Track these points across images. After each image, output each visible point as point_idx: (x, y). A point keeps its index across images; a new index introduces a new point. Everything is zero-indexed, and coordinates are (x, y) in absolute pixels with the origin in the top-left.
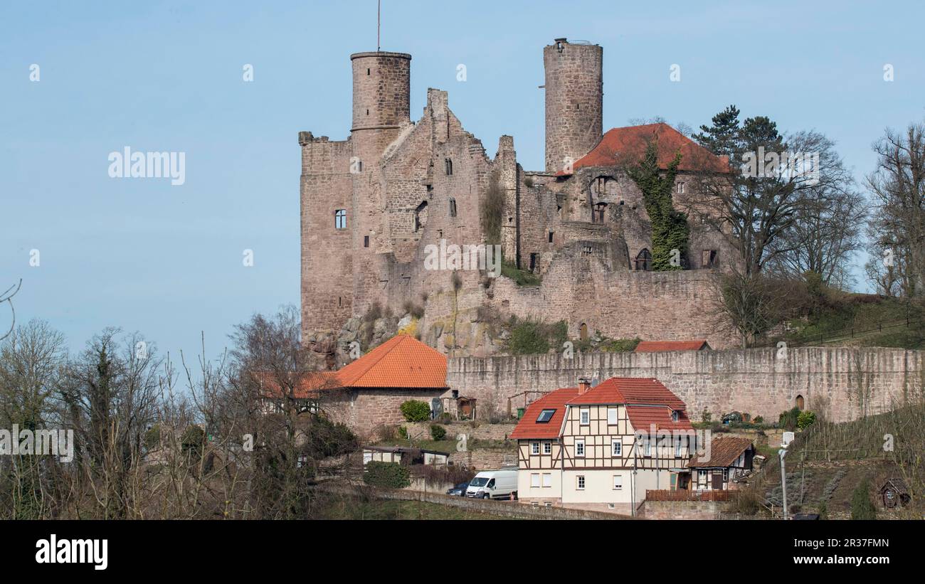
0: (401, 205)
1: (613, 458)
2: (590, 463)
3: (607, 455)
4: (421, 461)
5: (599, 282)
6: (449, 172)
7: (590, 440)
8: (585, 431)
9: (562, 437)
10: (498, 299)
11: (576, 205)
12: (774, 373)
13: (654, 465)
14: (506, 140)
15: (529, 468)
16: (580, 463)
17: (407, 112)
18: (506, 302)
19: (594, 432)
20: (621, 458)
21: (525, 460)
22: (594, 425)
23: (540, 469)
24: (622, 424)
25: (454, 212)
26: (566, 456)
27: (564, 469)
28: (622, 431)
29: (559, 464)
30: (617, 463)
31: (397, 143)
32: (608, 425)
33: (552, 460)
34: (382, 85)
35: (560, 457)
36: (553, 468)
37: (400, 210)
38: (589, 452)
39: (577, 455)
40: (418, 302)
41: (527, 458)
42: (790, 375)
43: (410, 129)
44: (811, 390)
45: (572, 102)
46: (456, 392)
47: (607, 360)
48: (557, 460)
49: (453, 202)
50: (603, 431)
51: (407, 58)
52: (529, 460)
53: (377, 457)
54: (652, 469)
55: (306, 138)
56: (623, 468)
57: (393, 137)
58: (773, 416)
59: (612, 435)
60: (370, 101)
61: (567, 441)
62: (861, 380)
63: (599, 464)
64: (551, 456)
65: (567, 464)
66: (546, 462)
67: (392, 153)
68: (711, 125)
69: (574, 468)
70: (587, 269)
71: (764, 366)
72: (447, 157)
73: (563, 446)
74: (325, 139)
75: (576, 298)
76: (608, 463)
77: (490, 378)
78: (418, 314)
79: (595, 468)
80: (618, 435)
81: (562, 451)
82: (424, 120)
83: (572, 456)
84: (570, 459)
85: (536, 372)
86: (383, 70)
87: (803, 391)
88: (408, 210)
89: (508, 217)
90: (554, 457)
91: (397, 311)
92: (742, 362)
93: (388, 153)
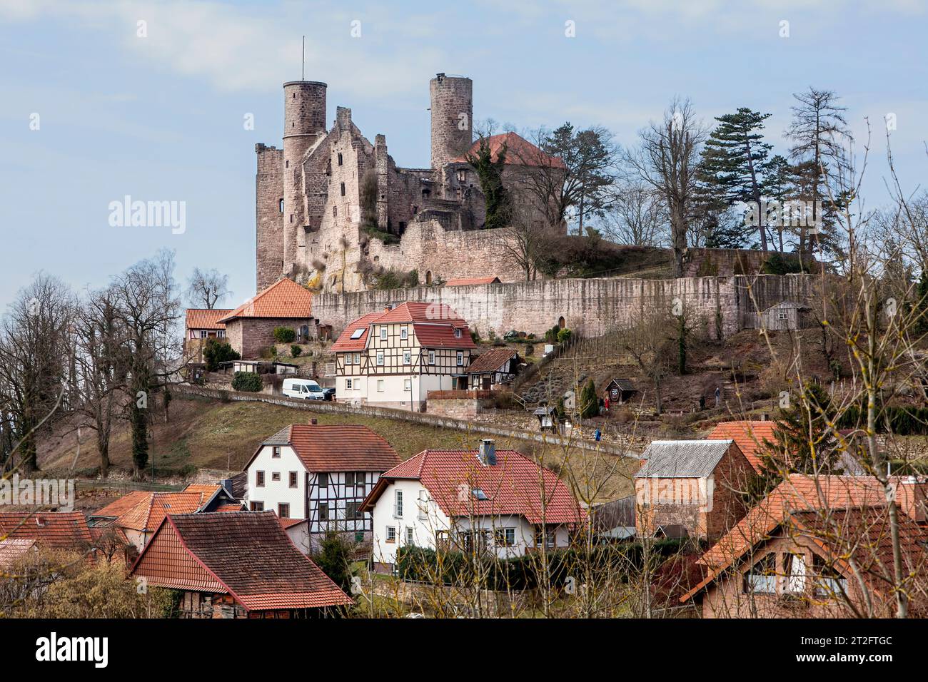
0: (316, 192)
1: (404, 366)
2: (388, 370)
3: (400, 363)
4: (274, 371)
5: (440, 241)
6: (340, 163)
7: (388, 352)
8: (384, 344)
9: (368, 349)
10: (371, 256)
11: (443, 190)
12: (543, 301)
13: (438, 371)
14: (381, 138)
15: (344, 375)
16: (380, 370)
17: (323, 125)
18: (377, 258)
19: (391, 345)
20: (410, 365)
21: (341, 369)
22: (391, 339)
23: (352, 375)
24: (411, 338)
25: (343, 194)
26: (370, 365)
27: (369, 375)
28: (411, 344)
29: (365, 372)
30: (407, 370)
31: (315, 147)
32: (401, 340)
33: (361, 368)
34: (304, 104)
35: (366, 366)
36: (361, 375)
37: (315, 195)
38: (387, 361)
39: (378, 364)
40: (323, 260)
41: (342, 367)
42: (555, 301)
43: (324, 136)
44: (571, 312)
45: (449, 118)
46: (317, 321)
47: (424, 293)
48: (364, 368)
49: (343, 185)
50: (397, 345)
51: (325, 86)
52: (344, 369)
53: (243, 369)
54: (436, 374)
55: (261, 148)
56: (411, 374)
57: (312, 143)
58: (541, 334)
59: (403, 348)
60: (295, 116)
61: (372, 353)
62: (608, 304)
63: (394, 370)
64: (360, 365)
65: (371, 371)
66: (356, 370)
67: (311, 154)
68: (552, 136)
69: (376, 374)
70: (431, 230)
71: (535, 294)
72: (339, 152)
73: (368, 357)
74: (273, 148)
75: (424, 252)
76: (400, 370)
77: (341, 309)
78: (322, 268)
79: (391, 374)
80: (408, 347)
81: (367, 361)
82: (334, 130)
83: (374, 365)
84: (373, 367)
85: (373, 305)
86: (304, 94)
87: (564, 314)
88: (321, 195)
89: (381, 195)
90: (362, 366)
91: (310, 268)
92: (521, 293)
93: (308, 154)
